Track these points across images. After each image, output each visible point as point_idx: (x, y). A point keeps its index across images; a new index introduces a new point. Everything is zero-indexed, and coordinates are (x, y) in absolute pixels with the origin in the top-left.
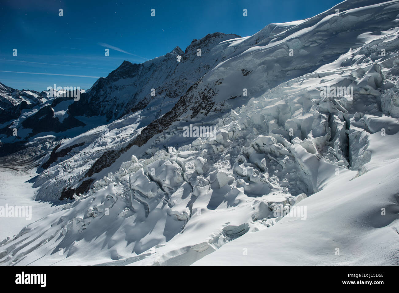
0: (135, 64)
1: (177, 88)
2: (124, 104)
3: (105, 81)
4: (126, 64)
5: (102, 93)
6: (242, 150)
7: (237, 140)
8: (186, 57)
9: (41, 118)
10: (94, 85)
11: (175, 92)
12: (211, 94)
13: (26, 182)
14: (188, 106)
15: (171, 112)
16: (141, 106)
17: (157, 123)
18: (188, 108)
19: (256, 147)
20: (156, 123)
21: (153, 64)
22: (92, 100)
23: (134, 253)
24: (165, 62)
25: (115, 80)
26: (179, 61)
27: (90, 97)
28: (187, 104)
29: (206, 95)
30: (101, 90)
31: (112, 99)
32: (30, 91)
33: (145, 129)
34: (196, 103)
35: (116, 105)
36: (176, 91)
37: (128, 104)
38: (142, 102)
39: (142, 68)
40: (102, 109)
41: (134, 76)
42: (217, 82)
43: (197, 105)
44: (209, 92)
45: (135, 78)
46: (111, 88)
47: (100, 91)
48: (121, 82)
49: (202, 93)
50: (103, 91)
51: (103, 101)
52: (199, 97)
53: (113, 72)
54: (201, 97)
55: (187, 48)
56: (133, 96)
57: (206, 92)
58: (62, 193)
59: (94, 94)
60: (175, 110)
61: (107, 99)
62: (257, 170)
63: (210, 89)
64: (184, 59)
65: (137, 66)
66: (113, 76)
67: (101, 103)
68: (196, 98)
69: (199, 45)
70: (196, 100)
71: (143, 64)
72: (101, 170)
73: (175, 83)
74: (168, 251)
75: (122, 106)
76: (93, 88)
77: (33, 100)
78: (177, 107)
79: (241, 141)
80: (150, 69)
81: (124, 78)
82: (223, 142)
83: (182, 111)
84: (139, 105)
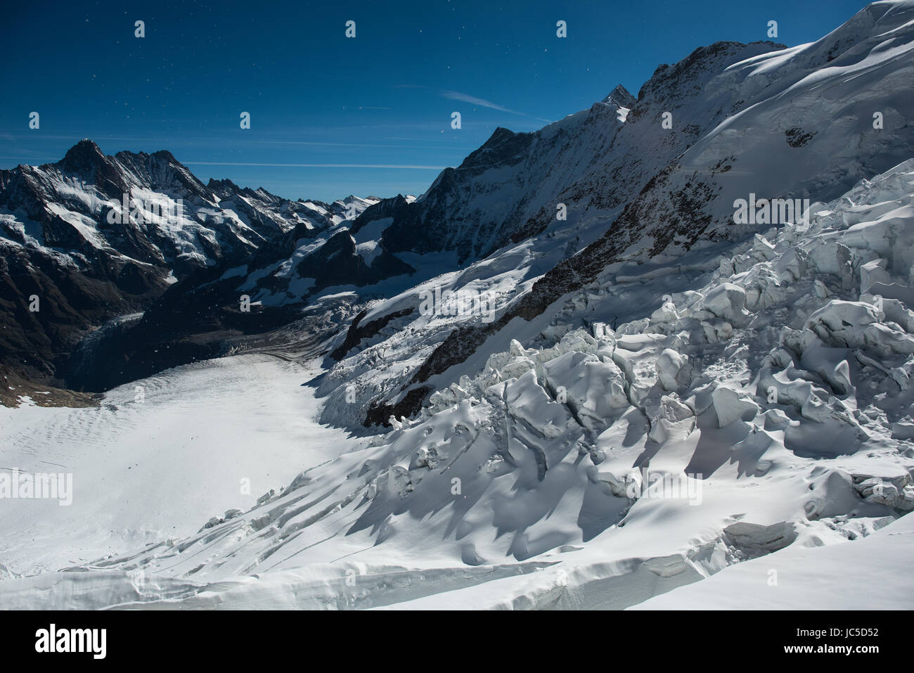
0: (521, 135)
1: (615, 185)
2: (495, 225)
3: (456, 176)
4: (501, 135)
5: (450, 201)
6: (781, 337)
7: (768, 311)
8: (640, 109)
9: (330, 258)
10: (433, 185)
11: (612, 194)
12: (703, 196)
13: (303, 385)
14: (644, 227)
15: (603, 241)
16: (532, 229)
17: (569, 266)
18: (643, 232)
19: (822, 329)
20: (566, 268)
21: (561, 132)
22: (429, 216)
23: (512, 555)
24: (589, 125)
25: (476, 173)
26: (623, 120)
27: (426, 212)
28: (642, 222)
29: (689, 200)
30: (448, 194)
31: (469, 215)
32: (312, 202)
33: (540, 281)
34: (664, 219)
35: (479, 227)
36: (614, 191)
37: (505, 226)
38: (534, 220)
39: (536, 141)
40: (449, 236)
41: (518, 161)
42: (718, 166)
43: (666, 223)
44: (696, 193)
45: (520, 167)
46: (468, 189)
47: (446, 197)
48: (491, 176)
49: (680, 195)
50: (452, 196)
51: (452, 219)
52: (670, 204)
53: (474, 154)
54: (677, 206)
55: (642, 88)
56: (517, 205)
57: (689, 191)
58: (368, 412)
59: (434, 204)
60: (612, 236)
61: (459, 215)
62: (823, 390)
63: (700, 185)
64: (634, 115)
65: (525, 139)
66: (474, 162)
67: (448, 224)
68: (664, 207)
69: (673, 76)
70: (664, 213)
71: (539, 134)
72: (446, 369)
73: (613, 174)
74: (589, 564)
75: (491, 230)
76: (432, 191)
77: (317, 220)
78: (617, 229)
79: (779, 314)
80: (553, 142)
81: (495, 167)
82: (730, 314)
83: (627, 238)
84: (529, 228)
